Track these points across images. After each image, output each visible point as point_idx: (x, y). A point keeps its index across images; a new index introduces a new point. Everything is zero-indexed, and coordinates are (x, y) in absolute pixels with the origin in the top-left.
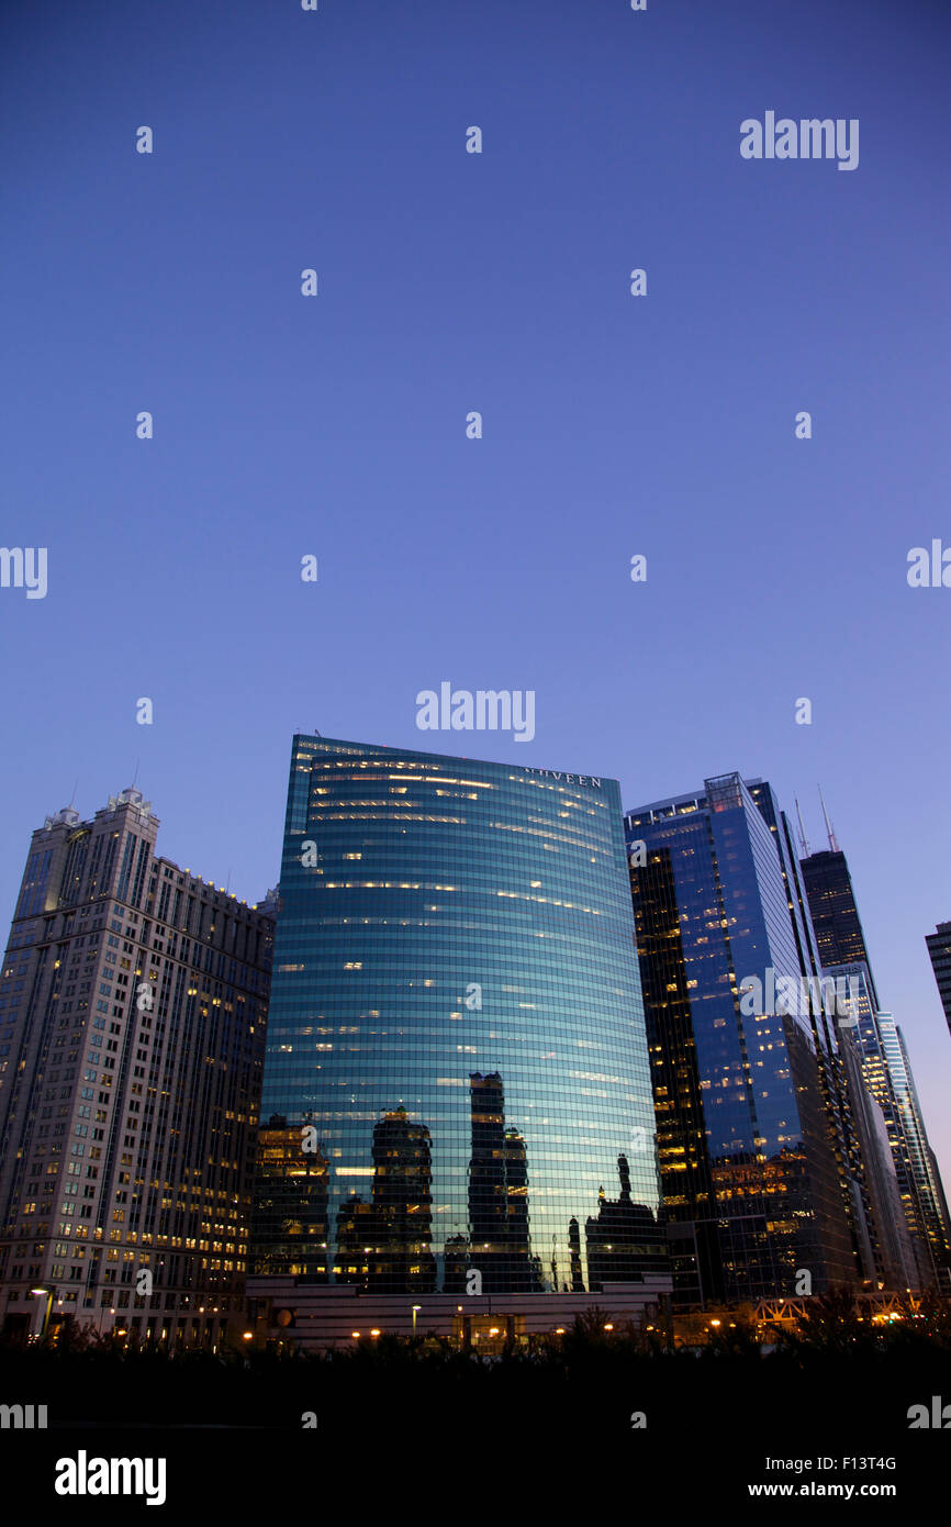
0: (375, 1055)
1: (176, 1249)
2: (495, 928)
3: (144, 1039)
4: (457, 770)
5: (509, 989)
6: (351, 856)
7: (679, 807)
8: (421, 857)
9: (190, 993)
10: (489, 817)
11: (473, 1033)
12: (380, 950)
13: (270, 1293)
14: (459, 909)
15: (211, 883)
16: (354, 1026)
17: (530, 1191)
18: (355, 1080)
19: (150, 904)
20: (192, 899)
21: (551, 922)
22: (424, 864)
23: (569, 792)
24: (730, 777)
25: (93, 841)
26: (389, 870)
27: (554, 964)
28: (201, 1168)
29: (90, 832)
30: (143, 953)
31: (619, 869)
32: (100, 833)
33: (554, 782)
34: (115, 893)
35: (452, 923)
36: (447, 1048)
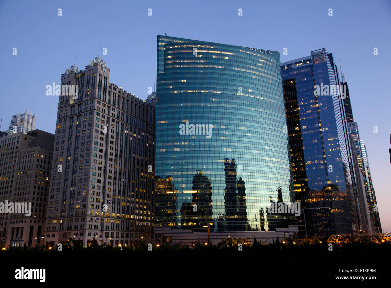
0: (194, 152)
1: (127, 219)
2: (236, 106)
3: (112, 148)
4: (220, 48)
5: (242, 128)
6: (182, 81)
7: (296, 63)
8: (208, 81)
9: (126, 132)
10: (233, 66)
11: (230, 144)
12: (195, 115)
13: (163, 232)
14: (223, 100)
15: (130, 92)
16: (187, 142)
17: (246, 198)
18: (189, 161)
19: (109, 100)
20: (123, 98)
21: (256, 105)
22: (210, 83)
23: (261, 56)
24: (322, 50)
25: (86, 77)
26: (197, 86)
27: (257, 120)
28: (134, 192)
29: (84, 74)
30: (108, 118)
31: (279, 85)
32: (88, 74)
33: (256, 52)
34: (97, 96)
35: (221, 105)
36: (220, 149)
